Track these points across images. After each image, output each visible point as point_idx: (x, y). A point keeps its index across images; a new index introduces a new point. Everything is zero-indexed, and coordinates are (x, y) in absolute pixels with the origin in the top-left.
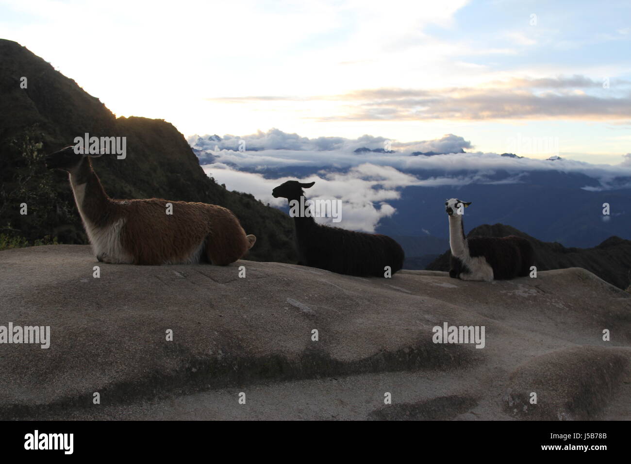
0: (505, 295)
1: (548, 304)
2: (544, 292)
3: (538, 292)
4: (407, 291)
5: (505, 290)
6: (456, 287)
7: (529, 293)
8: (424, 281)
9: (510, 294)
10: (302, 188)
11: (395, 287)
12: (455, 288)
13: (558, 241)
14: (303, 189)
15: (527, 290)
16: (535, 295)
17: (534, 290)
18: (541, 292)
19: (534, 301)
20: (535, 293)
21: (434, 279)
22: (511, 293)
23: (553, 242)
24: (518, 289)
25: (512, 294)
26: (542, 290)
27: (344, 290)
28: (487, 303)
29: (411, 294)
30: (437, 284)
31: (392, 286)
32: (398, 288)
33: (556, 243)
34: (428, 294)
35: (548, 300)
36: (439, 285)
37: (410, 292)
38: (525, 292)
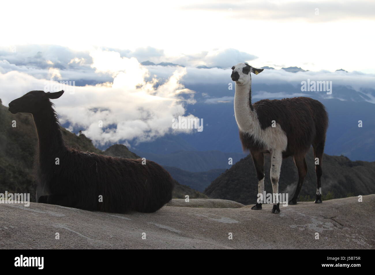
0: (296, 230)
1: (348, 240)
2: (343, 226)
3: (335, 226)
4: (176, 231)
5: (296, 223)
6: (237, 222)
7: (324, 227)
8: (199, 215)
9: (302, 229)
10: (50, 99)
11: (161, 226)
12: (236, 224)
13: (345, 154)
14: (52, 100)
15: (321, 223)
16: (331, 229)
17: (330, 223)
18: (339, 226)
19: (331, 237)
20: (331, 227)
21: (210, 212)
22: (302, 227)
23: (339, 155)
24: (310, 222)
25: (304, 229)
26: (339, 223)
27: (89, 239)
28: (274, 242)
29: (181, 235)
30: (214, 219)
31: (157, 225)
32: (165, 227)
33: (342, 156)
34: (202, 233)
35: (347, 235)
36: (216, 220)
37: (179, 231)
38: (320, 226)
